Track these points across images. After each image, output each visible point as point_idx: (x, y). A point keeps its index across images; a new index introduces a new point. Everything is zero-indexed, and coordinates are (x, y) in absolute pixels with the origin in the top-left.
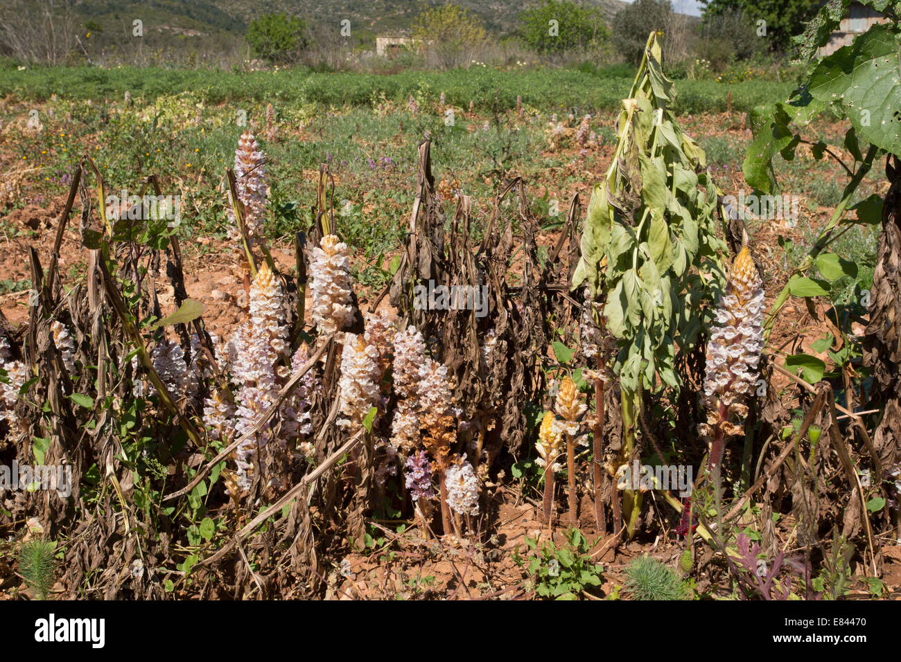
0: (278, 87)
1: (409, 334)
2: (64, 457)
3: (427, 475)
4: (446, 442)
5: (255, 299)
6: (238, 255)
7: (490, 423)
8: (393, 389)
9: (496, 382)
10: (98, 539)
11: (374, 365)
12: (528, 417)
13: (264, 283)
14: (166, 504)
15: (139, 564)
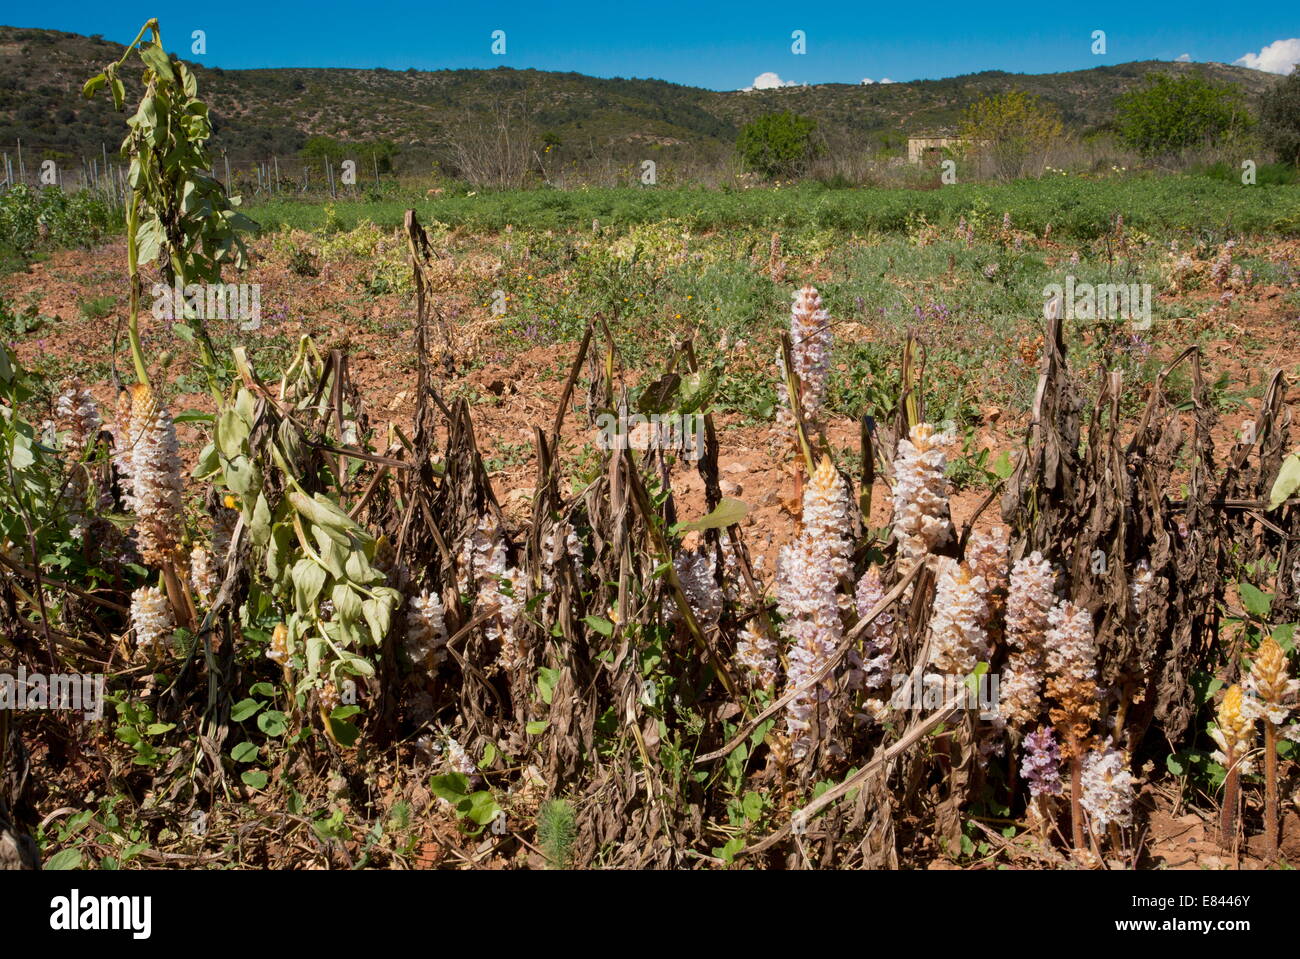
0: (782, 209)
1: (1032, 563)
2: (576, 695)
3: (1054, 762)
4: (1086, 720)
5: (811, 504)
6: (791, 445)
7: (1138, 693)
8: (1004, 637)
9: (1150, 636)
10: (615, 803)
11: (982, 603)
12: (1196, 688)
13: (825, 483)
14: (699, 768)
15: (665, 841)
